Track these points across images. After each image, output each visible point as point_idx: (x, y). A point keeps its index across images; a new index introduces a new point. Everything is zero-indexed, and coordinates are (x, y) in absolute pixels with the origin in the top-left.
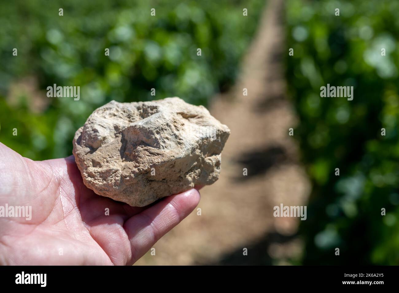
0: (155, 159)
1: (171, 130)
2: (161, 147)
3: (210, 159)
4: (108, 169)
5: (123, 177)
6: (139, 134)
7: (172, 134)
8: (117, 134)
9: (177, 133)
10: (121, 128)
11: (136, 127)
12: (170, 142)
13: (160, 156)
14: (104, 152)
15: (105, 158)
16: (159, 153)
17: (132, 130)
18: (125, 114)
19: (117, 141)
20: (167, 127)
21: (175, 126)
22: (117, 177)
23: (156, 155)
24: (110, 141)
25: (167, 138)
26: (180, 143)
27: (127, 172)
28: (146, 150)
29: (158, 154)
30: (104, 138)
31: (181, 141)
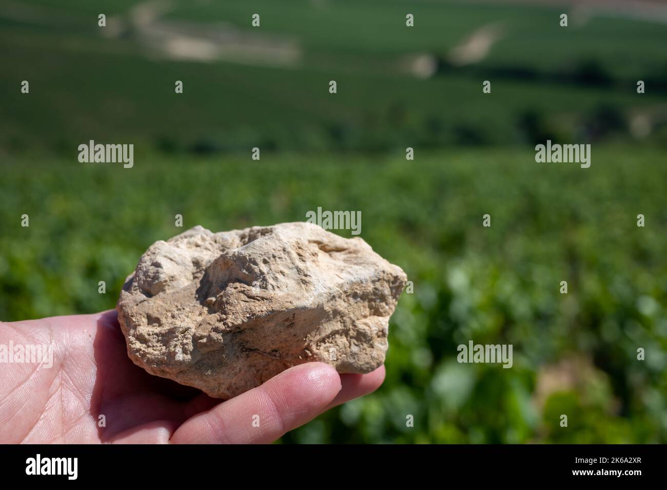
0: (257, 306)
1: (291, 259)
2: (270, 287)
3: (366, 324)
4: (172, 327)
5: (196, 339)
6: (232, 267)
7: (291, 266)
8: (197, 273)
9: (301, 265)
10: (204, 263)
11: (227, 256)
12: (287, 281)
13: (265, 301)
14: (169, 302)
15: (170, 311)
16: (264, 296)
17: (221, 262)
18: (216, 246)
19: (194, 285)
20: (283, 255)
21: (299, 255)
22: (187, 338)
23: (258, 300)
24: (182, 283)
25: (282, 272)
26: (305, 282)
27: (204, 330)
28: (243, 292)
29: (263, 298)
30: (172, 278)
31: (307, 279)
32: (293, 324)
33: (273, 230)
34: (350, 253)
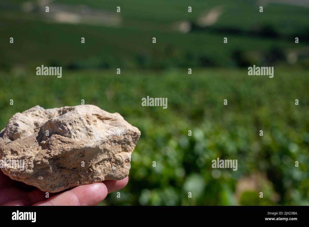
0: (66, 146)
1: (83, 123)
2: (72, 137)
3: (120, 156)
4: (23, 156)
5: (35, 162)
6: (54, 127)
7: (83, 126)
8: (36, 129)
9: (88, 126)
10: (40, 124)
11: (52, 121)
12: (81, 134)
13: (70, 144)
14: (22, 143)
15: (22, 148)
16: (70, 141)
17: (48, 124)
18: (46, 116)
19: (35, 135)
20: (79, 121)
21: (87, 121)
22: (31, 162)
23: (67, 143)
24: (28, 134)
25: (79, 130)
26: (90, 135)
27: (39, 158)
28: (59, 139)
29: (69, 142)
30: (24, 131)
31: (91, 133)
32: (83, 155)
33: (75, 108)
34: (113, 120)
